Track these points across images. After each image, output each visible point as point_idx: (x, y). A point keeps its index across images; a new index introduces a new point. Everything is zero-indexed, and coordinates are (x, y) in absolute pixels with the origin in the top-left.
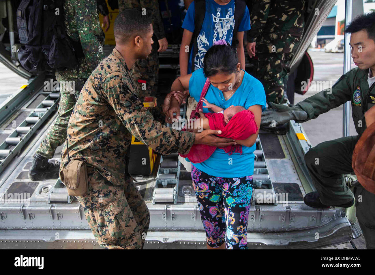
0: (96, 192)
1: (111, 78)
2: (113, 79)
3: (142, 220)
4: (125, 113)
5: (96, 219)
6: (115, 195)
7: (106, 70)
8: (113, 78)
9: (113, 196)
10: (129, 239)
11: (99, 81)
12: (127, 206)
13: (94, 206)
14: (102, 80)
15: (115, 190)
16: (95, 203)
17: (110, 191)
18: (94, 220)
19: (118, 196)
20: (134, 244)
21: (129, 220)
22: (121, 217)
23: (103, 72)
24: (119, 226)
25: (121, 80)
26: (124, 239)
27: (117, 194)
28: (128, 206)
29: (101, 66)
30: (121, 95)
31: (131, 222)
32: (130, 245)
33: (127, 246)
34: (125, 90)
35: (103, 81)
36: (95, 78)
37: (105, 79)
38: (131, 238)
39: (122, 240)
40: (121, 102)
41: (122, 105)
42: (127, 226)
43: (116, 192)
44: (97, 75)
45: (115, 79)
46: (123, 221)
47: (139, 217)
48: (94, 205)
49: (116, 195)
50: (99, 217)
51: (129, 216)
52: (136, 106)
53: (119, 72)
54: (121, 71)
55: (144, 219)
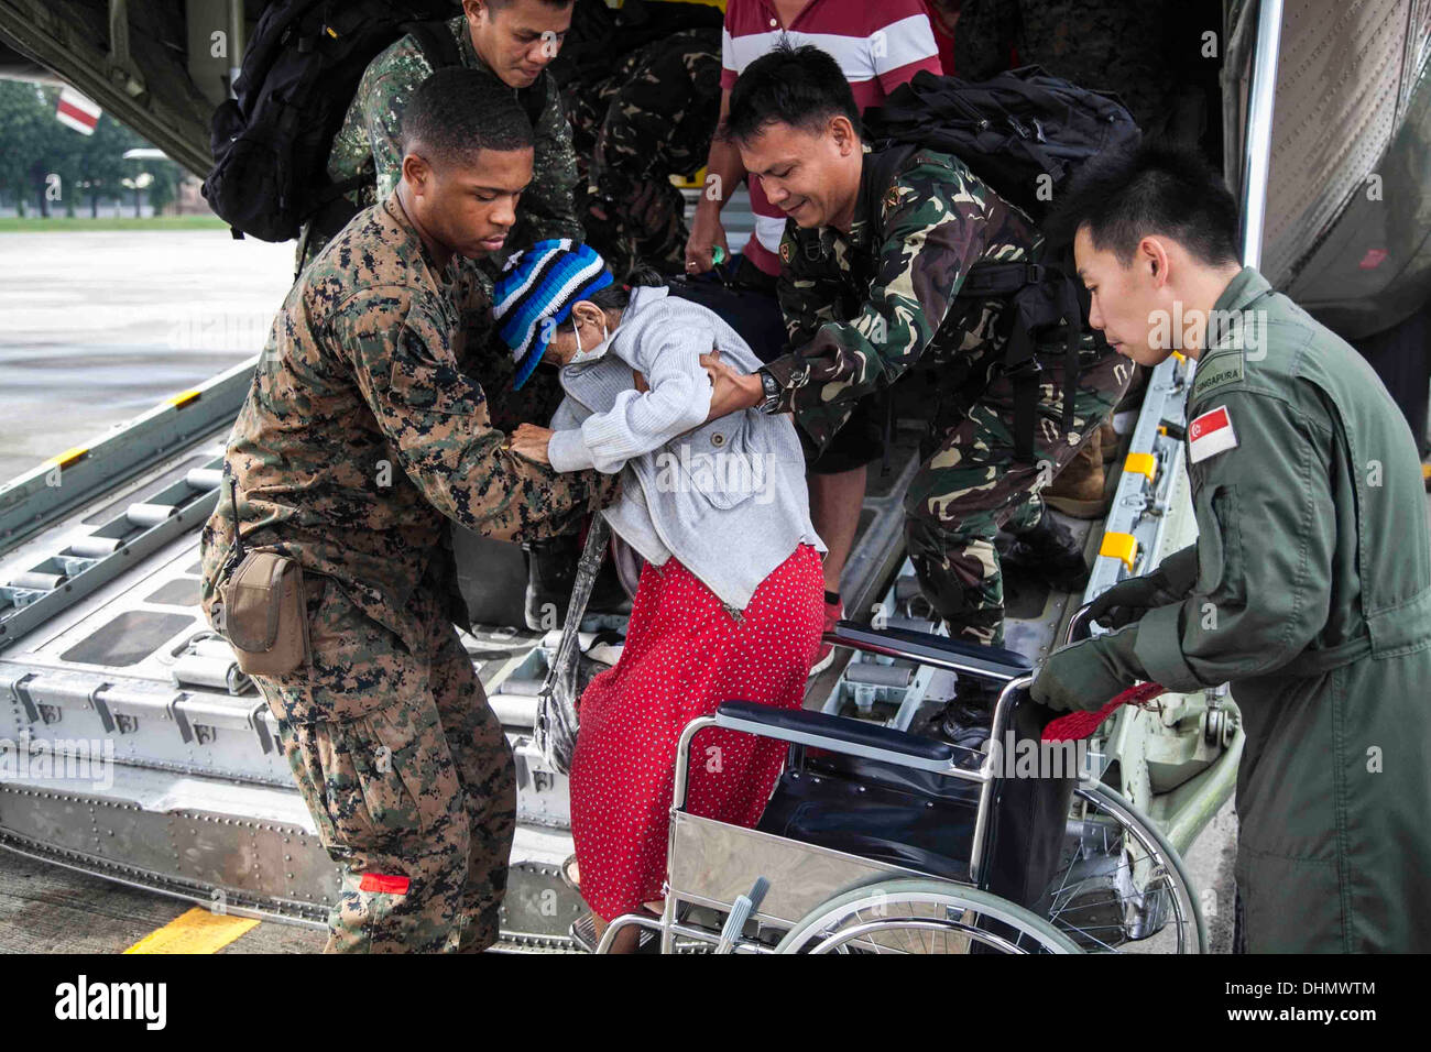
0: (330, 673)
1: (371, 304)
2: (376, 309)
3: (491, 780)
4: (404, 429)
5: (324, 762)
6: (395, 684)
7: (356, 272)
8: (376, 304)
9: (389, 691)
10: (429, 832)
11: (330, 304)
12: (433, 724)
13: (319, 718)
14: (340, 304)
15: (397, 669)
16: (323, 708)
17: (381, 672)
18: (316, 763)
19: (407, 690)
20: (444, 851)
21: (436, 772)
22: (408, 761)
23: (345, 276)
24: (401, 789)
25: (404, 315)
26: (415, 832)
27: (404, 684)
28: (440, 724)
29: (342, 250)
30: (397, 366)
31: (440, 777)
32: (431, 853)
33: (421, 857)
34: (409, 352)
35: (343, 307)
36: (317, 292)
37: (348, 303)
38: (436, 829)
39: (406, 836)
40: (395, 390)
41: (397, 399)
42: (425, 792)
43: (400, 674)
44: (325, 282)
45: (384, 310)
46: (414, 774)
47: (480, 768)
48: (321, 713)
49: (399, 686)
50: (334, 756)
51: (436, 758)
52: (451, 402)
53: (403, 286)
54: (412, 283)
55: (497, 774)
